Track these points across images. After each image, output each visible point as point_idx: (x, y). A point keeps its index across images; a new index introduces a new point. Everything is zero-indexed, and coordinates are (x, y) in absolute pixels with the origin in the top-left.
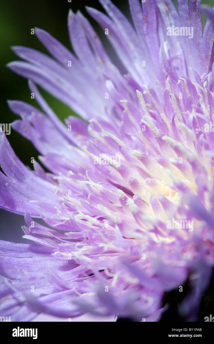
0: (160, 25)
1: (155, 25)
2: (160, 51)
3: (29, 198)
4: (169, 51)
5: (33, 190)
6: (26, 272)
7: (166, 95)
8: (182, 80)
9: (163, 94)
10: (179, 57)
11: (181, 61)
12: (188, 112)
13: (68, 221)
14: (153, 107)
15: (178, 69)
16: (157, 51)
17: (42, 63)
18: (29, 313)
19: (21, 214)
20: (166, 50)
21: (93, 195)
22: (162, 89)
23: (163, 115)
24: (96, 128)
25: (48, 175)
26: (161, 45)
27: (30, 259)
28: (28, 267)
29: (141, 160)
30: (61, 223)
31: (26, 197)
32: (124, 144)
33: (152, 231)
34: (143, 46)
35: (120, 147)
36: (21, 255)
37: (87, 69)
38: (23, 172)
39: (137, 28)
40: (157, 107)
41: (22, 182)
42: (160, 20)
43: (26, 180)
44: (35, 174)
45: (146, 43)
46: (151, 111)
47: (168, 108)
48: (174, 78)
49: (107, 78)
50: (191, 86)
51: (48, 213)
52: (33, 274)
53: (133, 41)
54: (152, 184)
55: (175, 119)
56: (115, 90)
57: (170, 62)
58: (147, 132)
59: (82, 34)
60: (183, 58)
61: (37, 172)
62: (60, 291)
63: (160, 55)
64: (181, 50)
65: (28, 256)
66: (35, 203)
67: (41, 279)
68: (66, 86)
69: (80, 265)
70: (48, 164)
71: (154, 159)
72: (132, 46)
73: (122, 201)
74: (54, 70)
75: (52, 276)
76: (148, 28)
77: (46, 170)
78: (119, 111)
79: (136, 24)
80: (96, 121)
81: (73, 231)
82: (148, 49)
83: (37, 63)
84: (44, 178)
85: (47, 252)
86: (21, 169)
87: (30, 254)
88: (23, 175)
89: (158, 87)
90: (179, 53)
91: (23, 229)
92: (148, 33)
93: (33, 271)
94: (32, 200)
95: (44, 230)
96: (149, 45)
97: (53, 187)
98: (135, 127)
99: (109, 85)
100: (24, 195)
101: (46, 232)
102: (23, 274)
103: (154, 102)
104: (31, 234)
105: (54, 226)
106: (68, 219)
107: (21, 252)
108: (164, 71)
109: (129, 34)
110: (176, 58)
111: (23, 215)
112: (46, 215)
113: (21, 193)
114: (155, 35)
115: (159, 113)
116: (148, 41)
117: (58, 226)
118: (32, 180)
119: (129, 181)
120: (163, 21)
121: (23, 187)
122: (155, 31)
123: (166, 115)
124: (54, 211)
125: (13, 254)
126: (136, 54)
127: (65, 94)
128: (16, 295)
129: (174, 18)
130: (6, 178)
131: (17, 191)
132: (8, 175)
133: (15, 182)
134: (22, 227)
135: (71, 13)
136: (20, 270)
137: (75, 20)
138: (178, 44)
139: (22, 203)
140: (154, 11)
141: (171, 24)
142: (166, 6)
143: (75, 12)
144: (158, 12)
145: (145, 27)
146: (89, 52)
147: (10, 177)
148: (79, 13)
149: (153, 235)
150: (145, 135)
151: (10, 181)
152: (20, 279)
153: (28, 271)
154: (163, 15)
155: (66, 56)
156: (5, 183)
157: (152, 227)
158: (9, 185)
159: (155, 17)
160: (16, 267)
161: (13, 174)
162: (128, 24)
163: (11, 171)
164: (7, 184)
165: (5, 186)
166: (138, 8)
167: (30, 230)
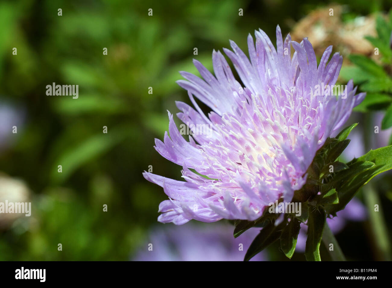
0: (266, 59)
1: (263, 59)
2: (266, 74)
3: (186, 157)
4: (271, 75)
5: (188, 152)
6: (183, 197)
7: (269, 98)
8: (279, 89)
9: (266, 98)
10: (277, 78)
11: (278, 80)
12: (281, 107)
13: (208, 169)
14: (261, 106)
15: (276, 86)
16: (264, 75)
17: (196, 82)
18: (184, 219)
19: (181, 165)
20: (269, 73)
21: (224, 155)
22: (266, 95)
23: (266, 111)
24: (226, 118)
25: (198, 145)
26: (266, 71)
27: (185, 191)
28: (184, 194)
29: (252, 135)
30: (204, 171)
31: (184, 156)
32: (243, 126)
33: (258, 173)
34: (256, 72)
35: (240, 128)
36: (180, 188)
37: (222, 86)
38: (183, 142)
39: (252, 62)
40: (263, 106)
41: (182, 147)
42: (266, 57)
43: (184, 146)
44: (190, 144)
45: (257, 70)
46: (260, 108)
47: (269, 107)
48: (273, 89)
49: (234, 90)
50: (283, 93)
51: (197, 165)
52: (187, 199)
53: (250, 70)
54: (259, 149)
55: (273, 112)
56: (238, 96)
57: (271, 80)
58: (255, 117)
59: (220, 65)
60: (279, 79)
61: (191, 143)
62: (202, 208)
63: (266, 77)
64: (278, 74)
65: (184, 189)
66: (189, 159)
67: (191, 201)
68: (210, 96)
69: (216, 194)
70: (198, 139)
71: (260, 135)
72: (249, 73)
73: (241, 157)
74: (203, 86)
75: (198, 198)
76: (259, 61)
77: (197, 143)
78: (240, 110)
79: (252, 59)
80: (226, 114)
81: (211, 174)
82: (258, 73)
83: (193, 82)
84: (195, 147)
85: (195, 187)
86: (181, 139)
87: (186, 188)
88: (183, 143)
89: (264, 94)
90: (277, 75)
91: (182, 172)
92: (259, 64)
93: (186, 197)
94: (187, 157)
95: (194, 175)
96: (259, 71)
97: (199, 151)
98: (249, 118)
99: (235, 94)
100: (183, 154)
101: (195, 176)
102: (181, 198)
103: (262, 103)
104: (186, 175)
105: (200, 172)
106: (208, 168)
107: (180, 186)
108: (268, 85)
109: (247, 66)
110: (275, 78)
111: (182, 166)
112: (195, 166)
113: (181, 153)
114: (263, 65)
115: (264, 110)
116: (259, 68)
117: (202, 172)
118: (188, 147)
119: (246, 147)
120: (268, 58)
121: (183, 150)
122: (263, 63)
123: (268, 111)
124: (200, 164)
125: (175, 187)
126: (251, 78)
127: (209, 101)
128: (177, 209)
129: (274, 55)
130: (173, 143)
131: (179, 152)
132: (174, 142)
133: (178, 146)
134: (181, 171)
135: (214, 51)
136: (179, 196)
137: (216, 56)
138: (276, 71)
139: (182, 158)
140: (263, 51)
141: (272, 59)
142: (269, 49)
143: (217, 51)
144: (265, 52)
145: (257, 60)
146: (224, 76)
147: (175, 143)
148: (219, 52)
149: (259, 175)
150: (255, 123)
151: (175, 145)
152: (179, 201)
153: (184, 197)
154: (268, 54)
155: (211, 77)
156: (172, 146)
157: (258, 171)
158: (174, 147)
159: (263, 55)
160: (177, 193)
161: (177, 142)
162: (247, 60)
163: (176, 140)
164: (173, 147)
165: (172, 148)
166: (253, 49)
167: (186, 173)
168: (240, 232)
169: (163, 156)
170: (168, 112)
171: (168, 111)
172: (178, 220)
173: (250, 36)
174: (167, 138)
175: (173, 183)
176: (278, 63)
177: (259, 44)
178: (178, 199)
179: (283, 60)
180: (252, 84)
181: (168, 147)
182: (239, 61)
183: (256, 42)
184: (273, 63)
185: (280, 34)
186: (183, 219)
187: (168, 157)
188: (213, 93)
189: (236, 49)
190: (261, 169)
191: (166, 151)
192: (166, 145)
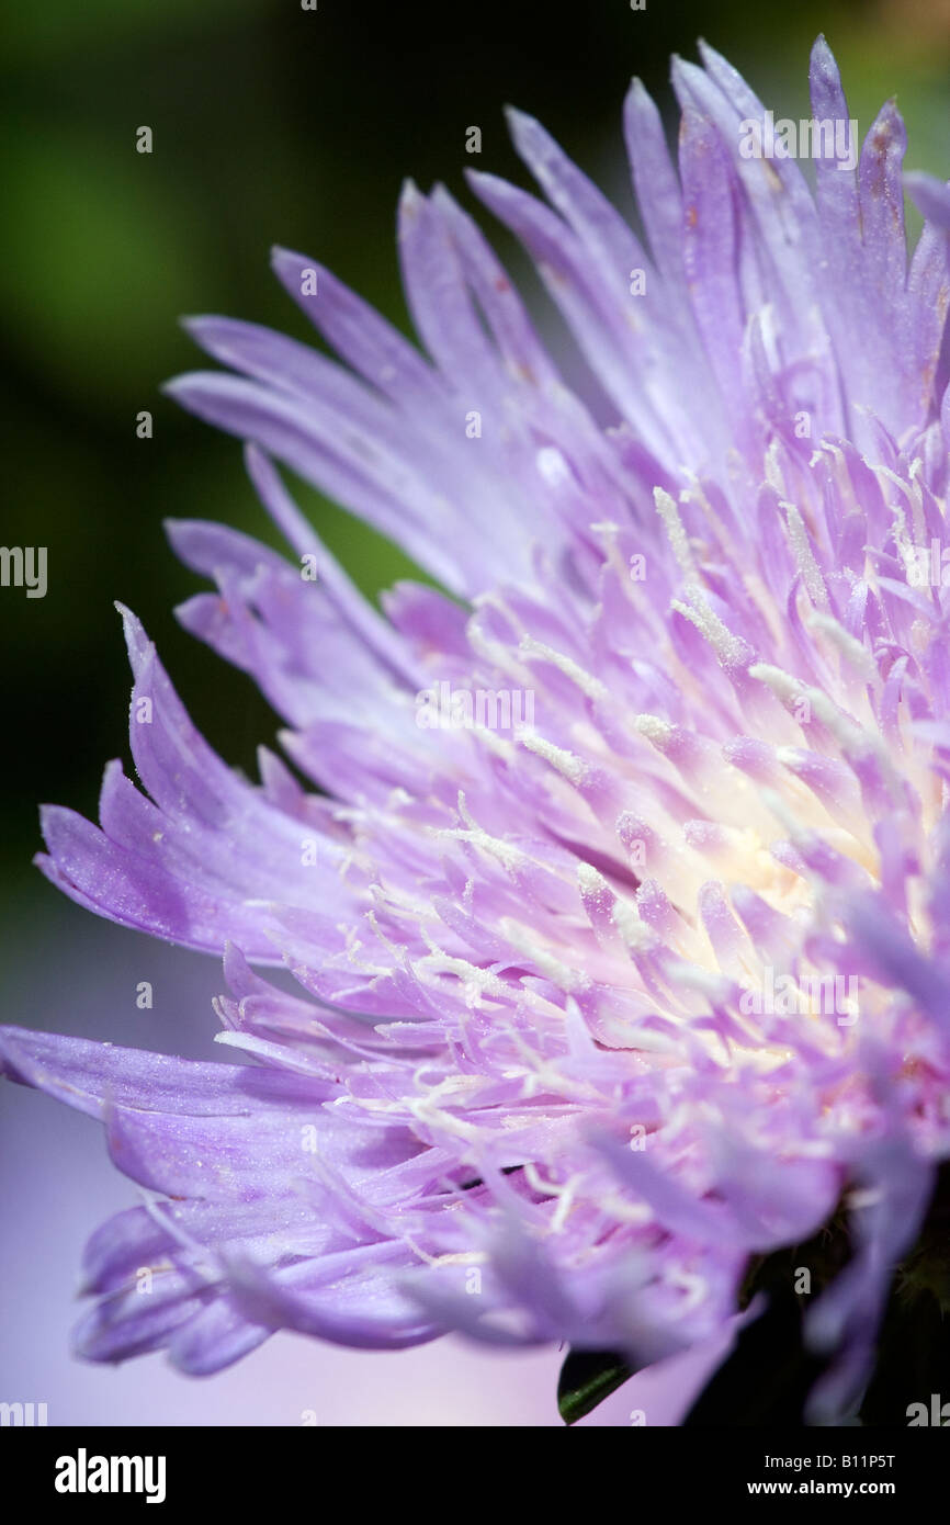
0: (747, 242)
1: (728, 239)
2: (747, 341)
3: (243, 891)
4: (779, 343)
5: (256, 859)
6: (226, 1173)
7: (768, 507)
8: (829, 453)
9: (754, 502)
10: (818, 364)
11: (825, 379)
12: (848, 572)
13: (388, 979)
14: (717, 551)
15: (810, 406)
16: (733, 345)
17: (297, 379)
18: (237, 1329)
19: (211, 951)
20: (767, 336)
21: (485, 882)
22: (750, 483)
23: (752, 582)
24: (499, 628)
25: (315, 802)
26: (751, 318)
27: (243, 1123)
28: (234, 1152)
29: (666, 752)
30: (361, 987)
31: (231, 885)
32: (604, 691)
33: (705, 1023)
34: (682, 319)
35: (589, 703)
36: (208, 1106)
38: (220, 793)
39: (657, 253)
40: (730, 550)
41: (215, 828)
42: (746, 226)
43: (230, 823)
44: (265, 799)
45: (691, 308)
46: (709, 567)
47: (772, 555)
48: (797, 444)
49: (542, 440)
50: (861, 476)
51: (312, 946)
52: (253, 1180)
54: (709, 845)
55: (799, 599)
56: (573, 485)
57: (782, 382)
59: (450, 273)
60: (831, 369)
61: (272, 793)
62: (353, 1245)
63: (746, 356)
64: (824, 339)
65: (234, 1111)
66: (262, 911)
67: (283, 1196)
68: (388, 467)
69: (431, 1147)
70: (312, 763)
71: (715, 749)
72: (638, 321)
73: (595, 906)
76: (699, 253)
77: (309, 784)
78: (586, 565)
79: (655, 238)
80: (499, 604)
81: (406, 1020)
82: (699, 331)
83: (280, 381)
84: (299, 815)
85: (304, 1097)
86: (211, 781)
87: (242, 1102)
88: (219, 803)
89: (735, 476)
90: (818, 348)
91: (216, 1008)
92: (701, 273)
93: (250, 1169)
94: (253, 897)
95: (295, 1012)
96: (706, 320)
97: (334, 849)
98: (646, 626)
99: (550, 464)
100: (221, 878)
101: (306, 1018)
102: (214, 1178)
103: (722, 531)
104: (247, 1027)
105: (334, 997)
106: (387, 972)
107: (208, 1094)
108: (760, 415)
110: (806, 367)
111: (218, 953)
112: (304, 957)
113: (210, 873)
114: (726, 282)
115: (739, 577)
116: (699, 302)
117: (349, 998)
118: (255, 822)
119: (621, 832)
120: (757, 230)
121: (221, 849)
122: (728, 265)
123: (766, 582)
124: (335, 942)
125: (179, 1101)
126: (655, 352)
127: (384, 497)
128: (189, 1259)
129: (802, 216)
130: (155, 814)
131: (196, 863)
132: (164, 804)
133: (187, 826)
134: (214, 1000)
135: (410, 194)
136: (205, 1164)
137: (426, 221)
138: (813, 316)
139: (216, 908)
140: (724, 190)
141: (788, 241)
142: (769, 175)
143: (425, 189)
144: (739, 195)
145: (689, 251)
146: (477, 341)
147: (172, 812)
148: (442, 198)
149: (709, 1039)
150: (683, 659)
151: (170, 825)
152: (202, 1199)
153: (235, 1168)
154: (759, 206)
155: (391, 354)
156: (153, 834)
157: (708, 1012)
158: (167, 839)
159: (728, 216)
160: (190, 1151)
161: (182, 801)
162: (625, 238)
163: (176, 789)
164: (158, 837)
165: (151, 845)
166: (664, 178)
167: (242, 1010)
168: (598, 1382)
169: (96, 908)
170: (120, 617)
171: (121, 608)
172: (198, 1339)
173: (639, 100)
174: (118, 795)
175: (162, 1080)
176: (824, 264)
177: (698, 153)
178: (200, 1189)
179: (856, 252)
180: (660, 391)
181: (128, 843)
182: (570, 249)
183: (682, 142)
184: (791, 264)
185: (833, 98)
186: (230, 1326)
187: (129, 912)
188: (405, 445)
189: (553, 167)
190: (721, 998)
191: (111, 877)
192: (111, 840)
